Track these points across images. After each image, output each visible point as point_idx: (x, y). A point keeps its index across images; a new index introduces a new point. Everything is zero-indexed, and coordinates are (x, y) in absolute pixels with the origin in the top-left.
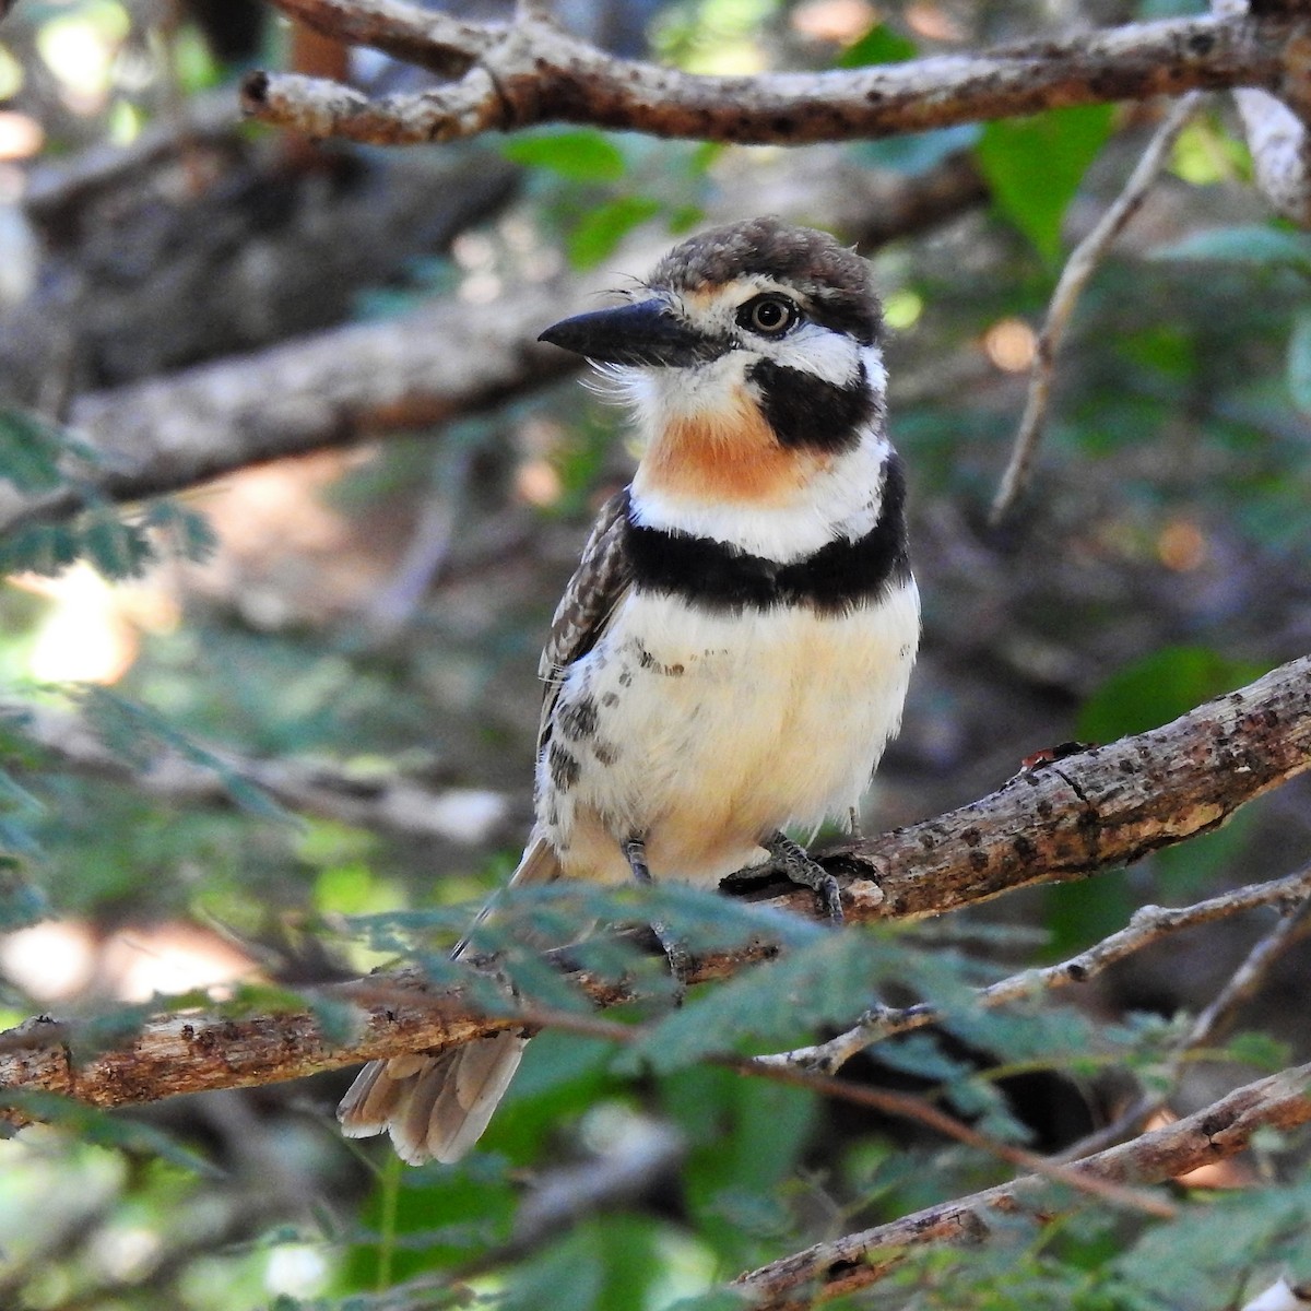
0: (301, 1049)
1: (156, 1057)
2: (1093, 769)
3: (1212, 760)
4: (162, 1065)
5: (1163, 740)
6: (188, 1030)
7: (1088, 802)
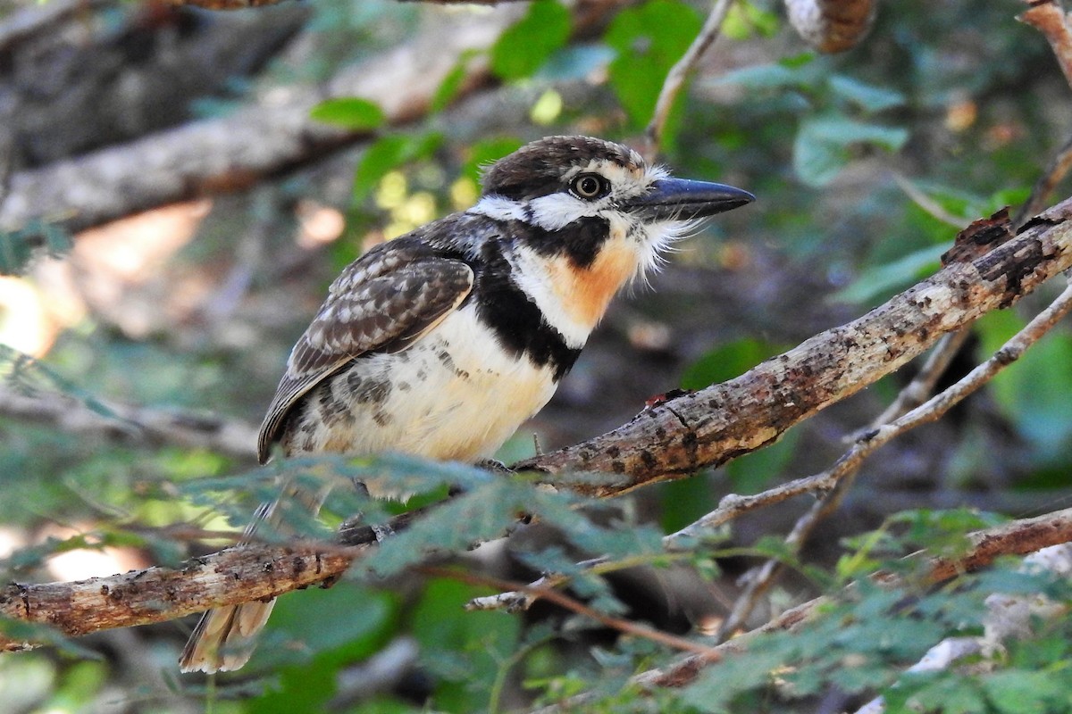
0: (179, 599)
1: (84, 606)
2: (692, 406)
3: (770, 399)
4: (88, 611)
5: (737, 386)
6: (105, 588)
7: (689, 428)
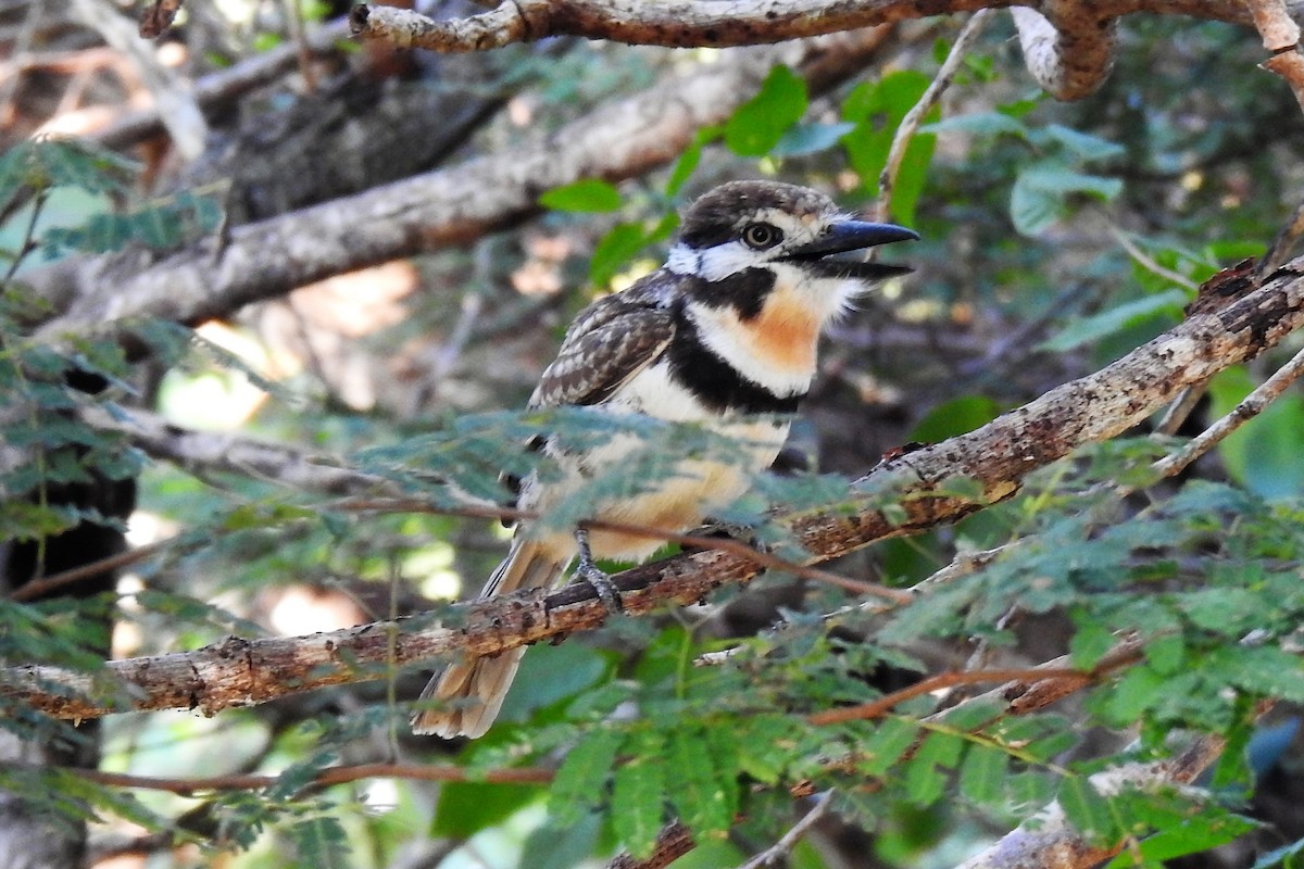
0: (405, 654)
1: (308, 661)
2: (930, 460)
3: (1009, 453)
4: (312, 667)
5: (976, 440)
6: (330, 643)
7: (926, 482)
